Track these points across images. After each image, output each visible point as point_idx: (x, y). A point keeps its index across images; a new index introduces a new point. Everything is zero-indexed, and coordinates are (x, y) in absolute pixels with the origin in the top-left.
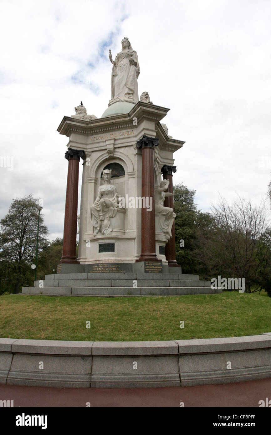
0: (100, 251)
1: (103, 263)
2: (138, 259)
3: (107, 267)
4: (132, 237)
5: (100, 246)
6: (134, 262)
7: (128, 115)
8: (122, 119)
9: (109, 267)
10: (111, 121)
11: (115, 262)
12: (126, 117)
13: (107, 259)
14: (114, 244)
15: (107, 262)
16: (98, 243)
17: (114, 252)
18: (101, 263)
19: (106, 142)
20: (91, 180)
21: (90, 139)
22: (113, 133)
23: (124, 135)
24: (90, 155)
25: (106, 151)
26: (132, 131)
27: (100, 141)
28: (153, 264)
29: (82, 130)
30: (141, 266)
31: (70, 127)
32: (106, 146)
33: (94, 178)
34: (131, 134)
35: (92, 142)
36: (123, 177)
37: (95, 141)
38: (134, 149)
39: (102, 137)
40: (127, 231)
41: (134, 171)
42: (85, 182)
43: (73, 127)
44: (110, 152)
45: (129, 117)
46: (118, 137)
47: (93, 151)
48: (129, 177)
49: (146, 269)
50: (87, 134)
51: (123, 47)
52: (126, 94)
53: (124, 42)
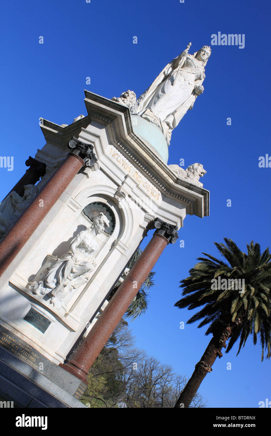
0: (27, 318)
1: (27, 342)
2: (63, 362)
3: (28, 352)
4: (72, 328)
6: (57, 363)
7: (176, 178)
8: (165, 175)
10: (154, 163)
12: (172, 178)
14: (51, 323)
16: (32, 305)
17: (44, 333)
19: (126, 177)
20: (74, 205)
21: (111, 150)
22: (139, 173)
23: (148, 190)
24: (95, 170)
25: (116, 187)
26: (159, 194)
27: (120, 166)
28: (83, 387)
29: (116, 134)
30: (71, 383)
31: (114, 119)
32: (123, 183)
33: (80, 207)
34: (155, 197)
35: (110, 157)
36: (108, 236)
37: (115, 161)
38: (146, 218)
39: (125, 163)
40: (71, 314)
41: (127, 246)
42: (64, 200)
43: (116, 123)
44: (122, 195)
45: (174, 181)
46: (141, 186)
47: (101, 169)
48: (117, 247)
49: (77, 391)
50: (113, 141)
51: (202, 57)
52: (166, 122)
53: (207, 53)
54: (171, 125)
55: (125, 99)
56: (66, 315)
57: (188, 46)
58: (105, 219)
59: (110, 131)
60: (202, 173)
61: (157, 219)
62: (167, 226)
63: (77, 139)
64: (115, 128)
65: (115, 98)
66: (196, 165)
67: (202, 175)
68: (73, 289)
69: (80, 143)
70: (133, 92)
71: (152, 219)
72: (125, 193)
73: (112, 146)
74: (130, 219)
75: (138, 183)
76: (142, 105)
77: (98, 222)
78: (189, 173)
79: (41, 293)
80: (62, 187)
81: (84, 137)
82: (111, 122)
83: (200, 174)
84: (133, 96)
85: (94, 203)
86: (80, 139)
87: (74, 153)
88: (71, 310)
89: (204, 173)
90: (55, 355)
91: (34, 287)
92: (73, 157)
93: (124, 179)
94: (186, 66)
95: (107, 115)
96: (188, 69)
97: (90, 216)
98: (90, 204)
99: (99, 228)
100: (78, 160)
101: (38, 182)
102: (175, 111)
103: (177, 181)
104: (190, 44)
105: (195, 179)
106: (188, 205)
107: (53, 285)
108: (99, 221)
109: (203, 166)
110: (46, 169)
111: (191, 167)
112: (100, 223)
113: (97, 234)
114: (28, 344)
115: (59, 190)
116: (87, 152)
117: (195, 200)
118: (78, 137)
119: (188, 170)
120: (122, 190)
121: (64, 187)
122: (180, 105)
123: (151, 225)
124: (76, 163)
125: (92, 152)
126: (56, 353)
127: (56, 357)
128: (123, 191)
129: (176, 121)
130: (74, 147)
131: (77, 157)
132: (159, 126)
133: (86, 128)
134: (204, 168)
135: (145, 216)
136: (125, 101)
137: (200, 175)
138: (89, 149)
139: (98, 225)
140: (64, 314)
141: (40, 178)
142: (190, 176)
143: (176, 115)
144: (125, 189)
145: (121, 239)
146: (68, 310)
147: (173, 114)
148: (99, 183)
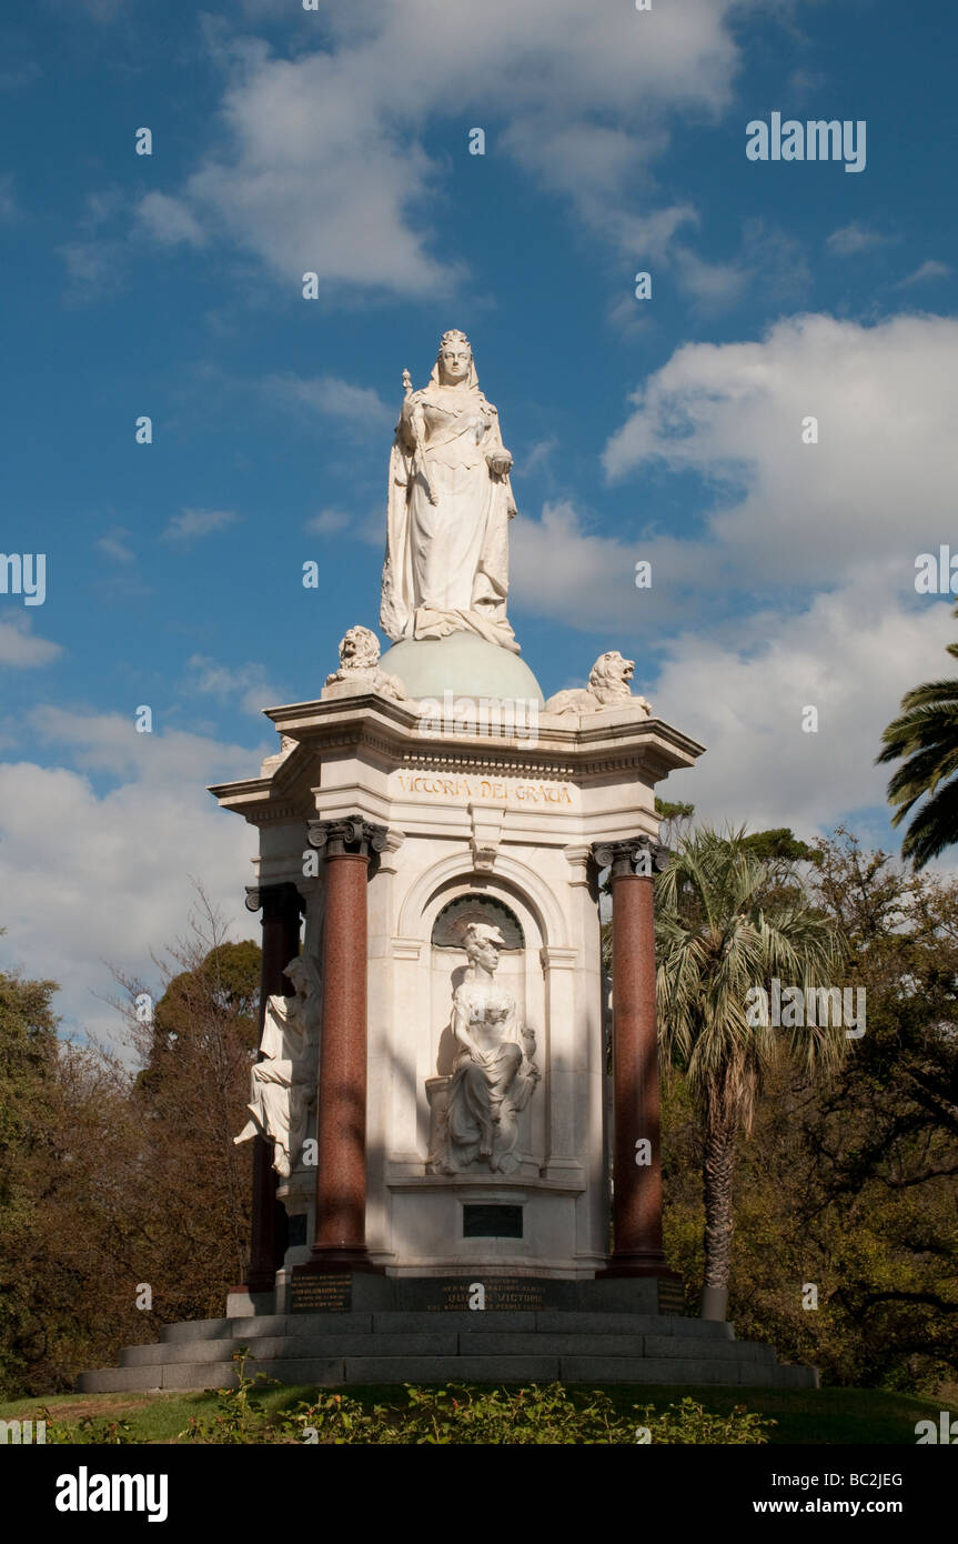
0: (470, 1231)
1: (498, 1274)
2: (603, 1266)
3: (515, 1292)
4: (575, 1187)
5: (469, 1211)
6: (591, 1276)
8: (547, 745)
9: (520, 1292)
10: (507, 742)
11: (530, 1273)
12: (565, 740)
13: (510, 1260)
14: (521, 1207)
15: (511, 1274)
16: (461, 1200)
17: (520, 1236)
18: (493, 1277)
19: (470, 812)
20: (408, 948)
21: (400, 782)
22: (492, 779)
23: (536, 800)
24: (398, 847)
25: (465, 846)
26: (565, 789)
27: (441, 798)
28: (670, 1287)
29: (386, 746)
30: (640, 1294)
31: (361, 730)
32: (472, 828)
33: (420, 944)
34: (559, 801)
35: (409, 796)
36: (520, 953)
37: (422, 797)
38: (571, 860)
39: (448, 784)
40: (551, 1163)
41: (571, 946)
42: (381, 955)
43: (370, 730)
44: (489, 855)
45: (574, 743)
46: (513, 804)
47: (408, 835)
48: (552, 963)
49: (661, 1301)
50: (391, 762)
51: (454, 374)
52: (479, 602)
53: (459, 355)
54: (495, 597)
55: (354, 658)
56: (542, 1172)
57: (405, 384)
58: (486, 932)
59: (370, 753)
60: (625, 672)
61: (595, 847)
62: (623, 849)
63: (318, 818)
64: (375, 741)
65: (333, 676)
66: (601, 663)
67: (630, 675)
68: (520, 1114)
69: (329, 825)
70: (358, 628)
71: (585, 852)
72: (489, 846)
73: (399, 772)
74: (540, 888)
75: (502, 803)
76: (402, 601)
77: (476, 947)
78: (599, 693)
79: (461, 1166)
80: (356, 938)
81: (330, 805)
82: (358, 739)
83: (624, 676)
84: (364, 638)
85: (445, 910)
86: (324, 816)
87: (332, 853)
88: (547, 1157)
89: (630, 669)
90: (575, 1264)
91: (440, 1163)
92: (335, 864)
93: (470, 817)
94: (433, 428)
95: (343, 730)
96: (441, 434)
97: (454, 942)
98: (438, 919)
99: (485, 959)
100: (349, 862)
101: (303, 929)
102: (481, 563)
103: (579, 737)
104: (406, 374)
105: (619, 699)
106: (638, 770)
107: (472, 1137)
108: (476, 944)
109: (618, 653)
110: (299, 891)
111: (595, 674)
112: (482, 947)
113: (491, 973)
114: (504, 1278)
115: (355, 948)
116: (356, 834)
117: (643, 751)
118: (316, 814)
119: (594, 685)
120: (480, 846)
121: (362, 933)
122: (481, 532)
123: (593, 868)
124: (350, 868)
125: (366, 825)
126: (575, 1259)
127: (579, 1266)
128: (483, 845)
129: (499, 581)
130: (324, 840)
131: (344, 858)
132: (466, 629)
133: (319, 785)
134: (625, 656)
135: (570, 856)
136: (357, 664)
137: (625, 681)
138: (355, 825)
139: (480, 952)
140: (537, 1175)
141: (301, 918)
142: (606, 699)
143: (486, 567)
144: (486, 837)
145: (551, 943)
146: (540, 1161)
147: (480, 570)
148: (426, 865)
